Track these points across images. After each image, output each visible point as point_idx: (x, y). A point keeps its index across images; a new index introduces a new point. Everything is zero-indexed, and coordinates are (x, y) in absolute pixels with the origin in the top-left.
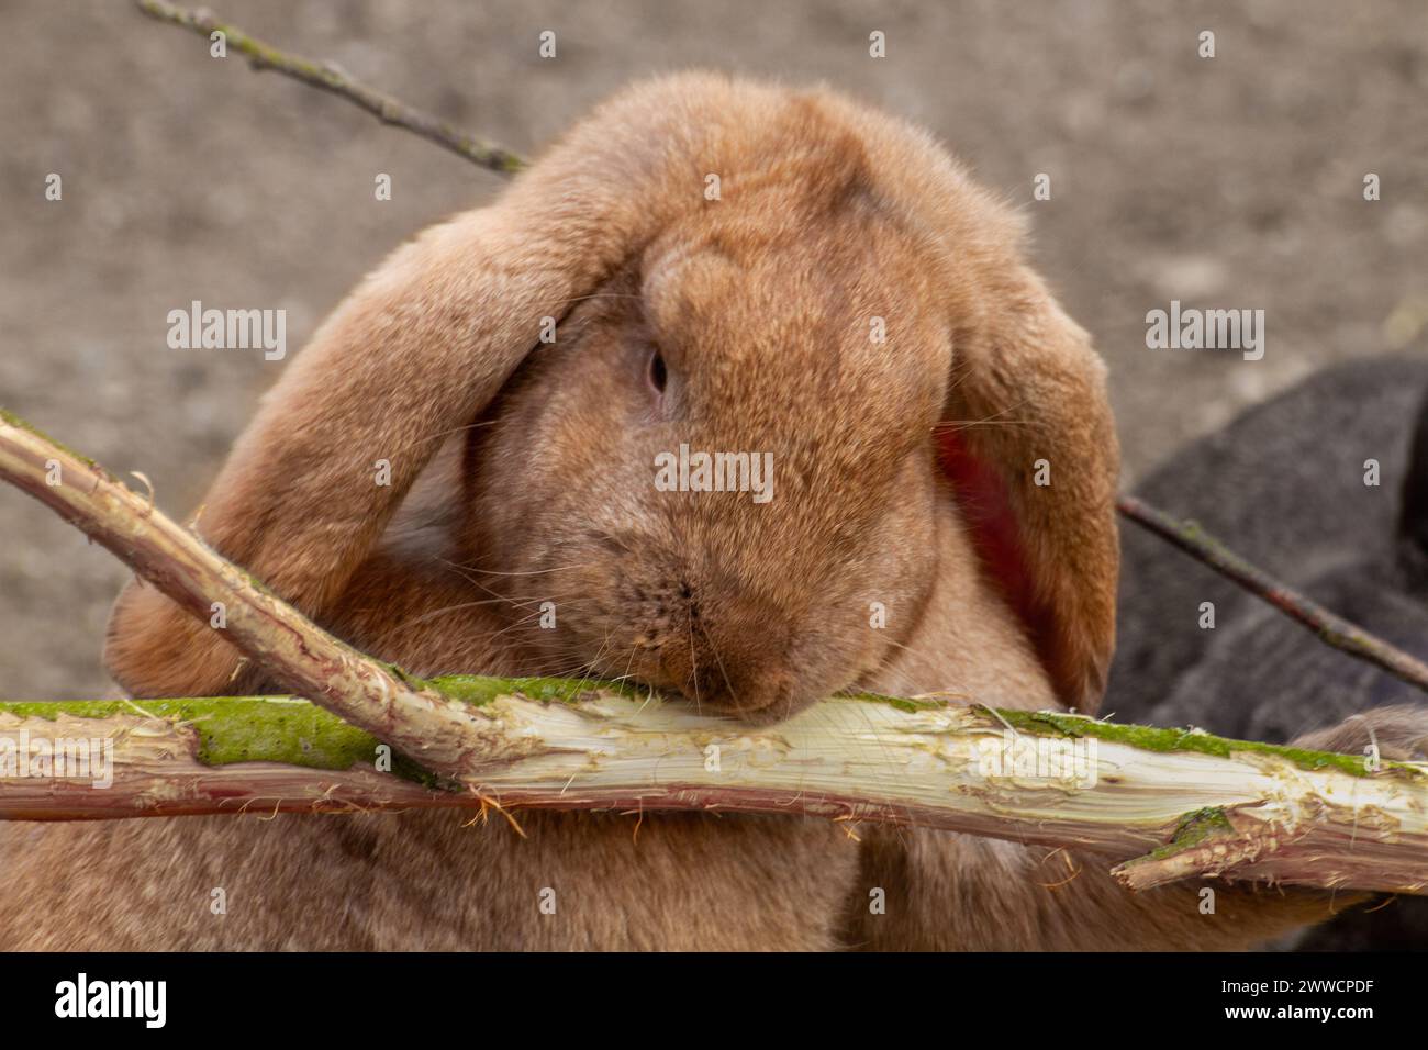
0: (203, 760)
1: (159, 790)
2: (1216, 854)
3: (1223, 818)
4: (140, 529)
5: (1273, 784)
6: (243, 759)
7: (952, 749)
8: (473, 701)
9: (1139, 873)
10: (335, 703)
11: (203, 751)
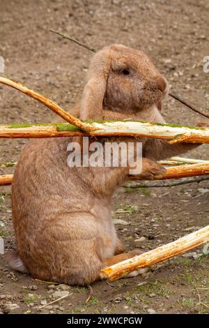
0: (58, 131)
1: (53, 134)
2: (180, 139)
3: (181, 135)
4: (51, 104)
5: (186, 131)
6: (63, 131)
7: (148, 127)
8: (90, 123)
9: (171, 142)
10: (74, 124)
11: (58, 129)
